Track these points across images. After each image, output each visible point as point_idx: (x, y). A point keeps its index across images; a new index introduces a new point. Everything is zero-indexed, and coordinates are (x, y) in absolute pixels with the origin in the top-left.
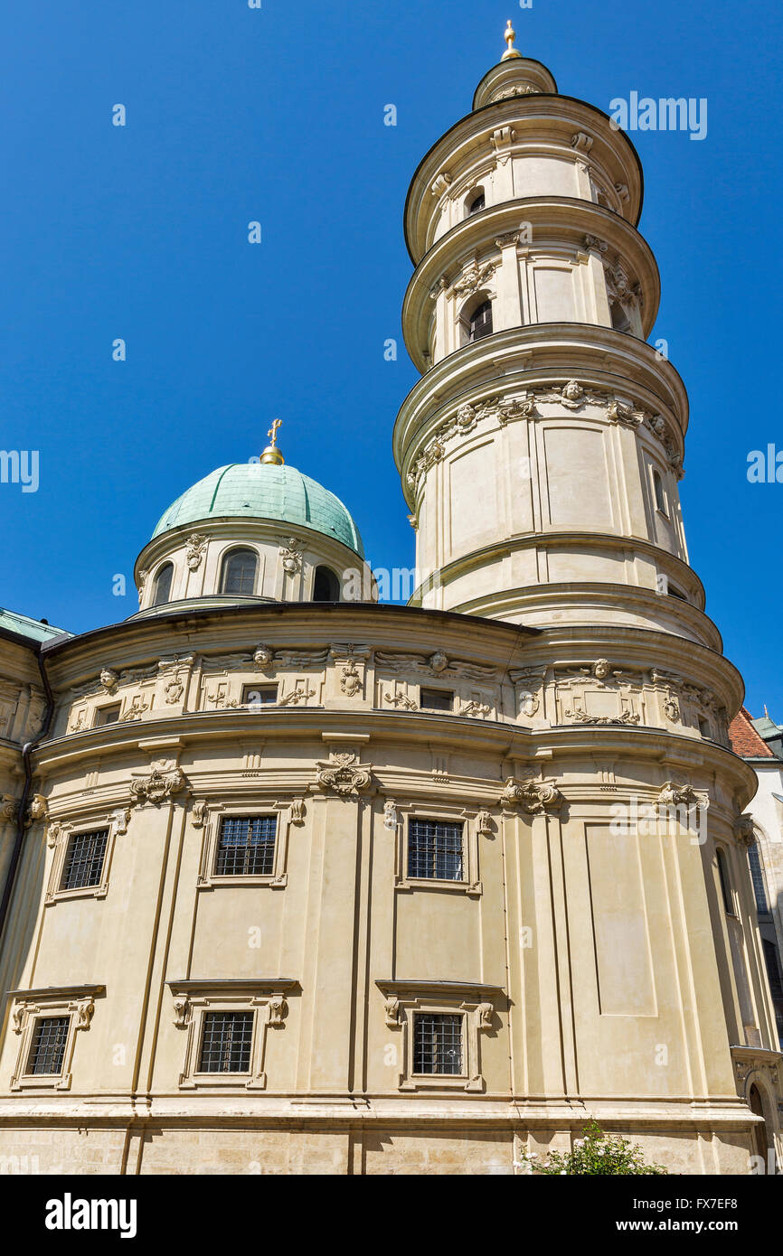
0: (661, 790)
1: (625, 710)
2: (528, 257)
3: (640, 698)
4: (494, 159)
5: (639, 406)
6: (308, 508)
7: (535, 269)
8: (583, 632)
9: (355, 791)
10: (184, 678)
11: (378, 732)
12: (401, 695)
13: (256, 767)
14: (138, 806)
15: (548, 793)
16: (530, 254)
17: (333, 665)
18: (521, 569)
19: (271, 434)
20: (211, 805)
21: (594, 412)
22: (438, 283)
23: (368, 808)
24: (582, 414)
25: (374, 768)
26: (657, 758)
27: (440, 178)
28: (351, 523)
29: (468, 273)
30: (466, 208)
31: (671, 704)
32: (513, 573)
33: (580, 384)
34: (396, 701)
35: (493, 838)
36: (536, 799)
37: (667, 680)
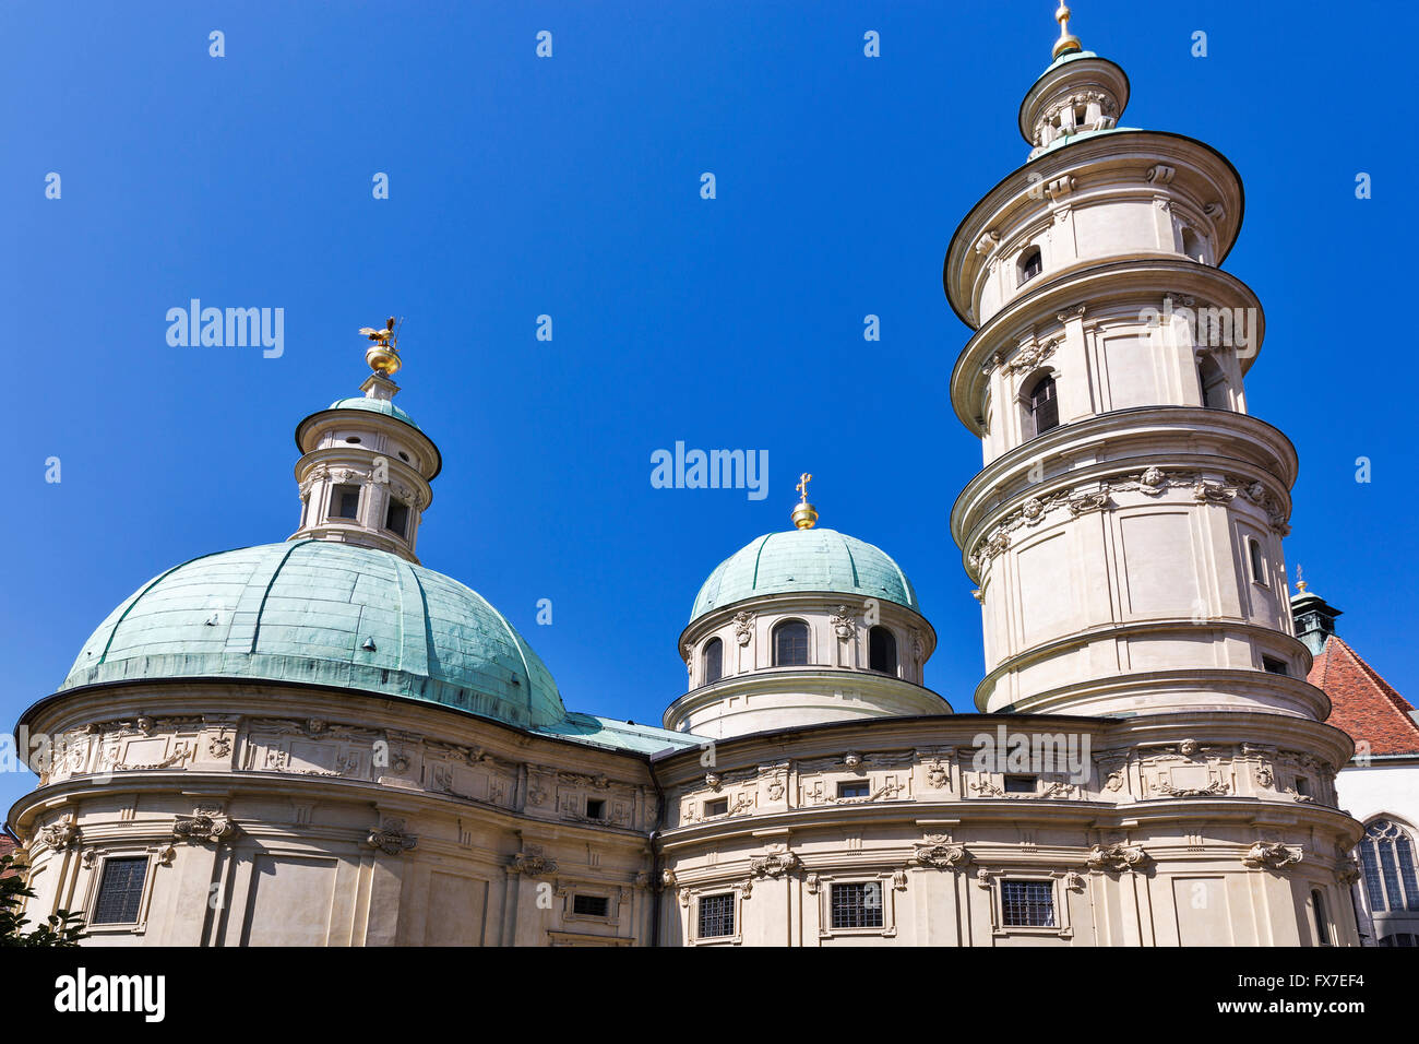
0: (1251, 848)
1: (1213, 780)
2: (1097, 328)
3: (1230, 768)
4: (1051, 214)
5: (1232, 480)
6: (855, 573)
7: (1105, 340)
8: (1167, 719)
9: (950, 864)
10: (783, 779)
11: (967, 817)
12: (986, 784)
13: (858, 848)
14: (758, 878)
15: (1135, 856)
16: (1099, 324)
17: (919, 763)
18: (1100, 661)
19: (800, 488)
20: (822, 877)
21: (1178, 494)
22: (991, 359)
23: (963, 875)
24: (1164, 499)
25: (967, 844)
26: (1248, 821)
27: (986, 237)
28: (902, 577)
29: (1026, 350)
30: (1020, 269)
31: (1264, 773)
32: (1092, 663)
33: (1160, 469)
34: (981, 789)
35: (1082, 892)
36: (1124, 860)
37: (1259, 750)
